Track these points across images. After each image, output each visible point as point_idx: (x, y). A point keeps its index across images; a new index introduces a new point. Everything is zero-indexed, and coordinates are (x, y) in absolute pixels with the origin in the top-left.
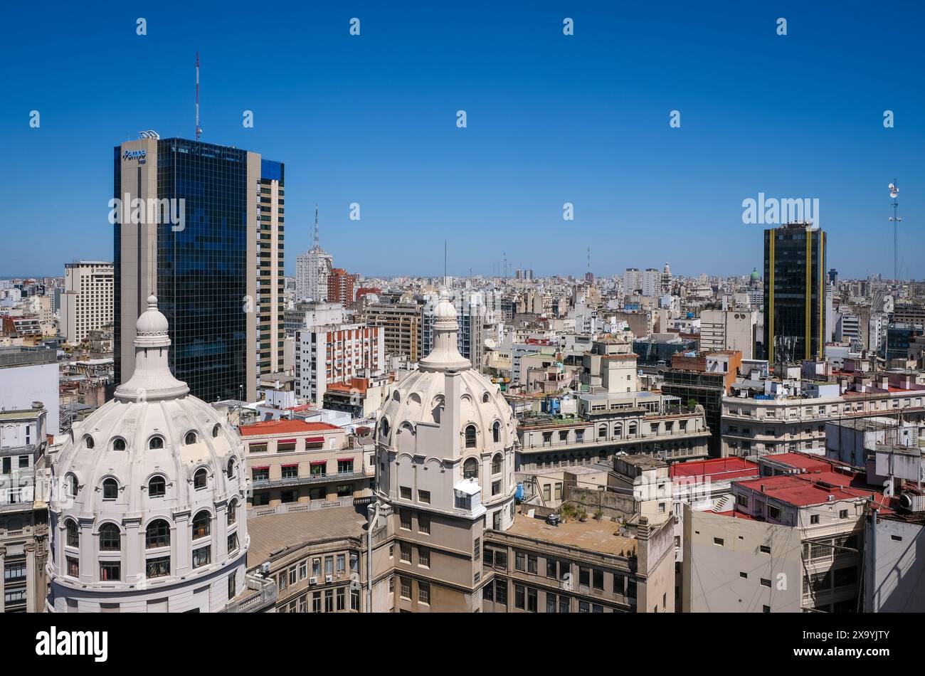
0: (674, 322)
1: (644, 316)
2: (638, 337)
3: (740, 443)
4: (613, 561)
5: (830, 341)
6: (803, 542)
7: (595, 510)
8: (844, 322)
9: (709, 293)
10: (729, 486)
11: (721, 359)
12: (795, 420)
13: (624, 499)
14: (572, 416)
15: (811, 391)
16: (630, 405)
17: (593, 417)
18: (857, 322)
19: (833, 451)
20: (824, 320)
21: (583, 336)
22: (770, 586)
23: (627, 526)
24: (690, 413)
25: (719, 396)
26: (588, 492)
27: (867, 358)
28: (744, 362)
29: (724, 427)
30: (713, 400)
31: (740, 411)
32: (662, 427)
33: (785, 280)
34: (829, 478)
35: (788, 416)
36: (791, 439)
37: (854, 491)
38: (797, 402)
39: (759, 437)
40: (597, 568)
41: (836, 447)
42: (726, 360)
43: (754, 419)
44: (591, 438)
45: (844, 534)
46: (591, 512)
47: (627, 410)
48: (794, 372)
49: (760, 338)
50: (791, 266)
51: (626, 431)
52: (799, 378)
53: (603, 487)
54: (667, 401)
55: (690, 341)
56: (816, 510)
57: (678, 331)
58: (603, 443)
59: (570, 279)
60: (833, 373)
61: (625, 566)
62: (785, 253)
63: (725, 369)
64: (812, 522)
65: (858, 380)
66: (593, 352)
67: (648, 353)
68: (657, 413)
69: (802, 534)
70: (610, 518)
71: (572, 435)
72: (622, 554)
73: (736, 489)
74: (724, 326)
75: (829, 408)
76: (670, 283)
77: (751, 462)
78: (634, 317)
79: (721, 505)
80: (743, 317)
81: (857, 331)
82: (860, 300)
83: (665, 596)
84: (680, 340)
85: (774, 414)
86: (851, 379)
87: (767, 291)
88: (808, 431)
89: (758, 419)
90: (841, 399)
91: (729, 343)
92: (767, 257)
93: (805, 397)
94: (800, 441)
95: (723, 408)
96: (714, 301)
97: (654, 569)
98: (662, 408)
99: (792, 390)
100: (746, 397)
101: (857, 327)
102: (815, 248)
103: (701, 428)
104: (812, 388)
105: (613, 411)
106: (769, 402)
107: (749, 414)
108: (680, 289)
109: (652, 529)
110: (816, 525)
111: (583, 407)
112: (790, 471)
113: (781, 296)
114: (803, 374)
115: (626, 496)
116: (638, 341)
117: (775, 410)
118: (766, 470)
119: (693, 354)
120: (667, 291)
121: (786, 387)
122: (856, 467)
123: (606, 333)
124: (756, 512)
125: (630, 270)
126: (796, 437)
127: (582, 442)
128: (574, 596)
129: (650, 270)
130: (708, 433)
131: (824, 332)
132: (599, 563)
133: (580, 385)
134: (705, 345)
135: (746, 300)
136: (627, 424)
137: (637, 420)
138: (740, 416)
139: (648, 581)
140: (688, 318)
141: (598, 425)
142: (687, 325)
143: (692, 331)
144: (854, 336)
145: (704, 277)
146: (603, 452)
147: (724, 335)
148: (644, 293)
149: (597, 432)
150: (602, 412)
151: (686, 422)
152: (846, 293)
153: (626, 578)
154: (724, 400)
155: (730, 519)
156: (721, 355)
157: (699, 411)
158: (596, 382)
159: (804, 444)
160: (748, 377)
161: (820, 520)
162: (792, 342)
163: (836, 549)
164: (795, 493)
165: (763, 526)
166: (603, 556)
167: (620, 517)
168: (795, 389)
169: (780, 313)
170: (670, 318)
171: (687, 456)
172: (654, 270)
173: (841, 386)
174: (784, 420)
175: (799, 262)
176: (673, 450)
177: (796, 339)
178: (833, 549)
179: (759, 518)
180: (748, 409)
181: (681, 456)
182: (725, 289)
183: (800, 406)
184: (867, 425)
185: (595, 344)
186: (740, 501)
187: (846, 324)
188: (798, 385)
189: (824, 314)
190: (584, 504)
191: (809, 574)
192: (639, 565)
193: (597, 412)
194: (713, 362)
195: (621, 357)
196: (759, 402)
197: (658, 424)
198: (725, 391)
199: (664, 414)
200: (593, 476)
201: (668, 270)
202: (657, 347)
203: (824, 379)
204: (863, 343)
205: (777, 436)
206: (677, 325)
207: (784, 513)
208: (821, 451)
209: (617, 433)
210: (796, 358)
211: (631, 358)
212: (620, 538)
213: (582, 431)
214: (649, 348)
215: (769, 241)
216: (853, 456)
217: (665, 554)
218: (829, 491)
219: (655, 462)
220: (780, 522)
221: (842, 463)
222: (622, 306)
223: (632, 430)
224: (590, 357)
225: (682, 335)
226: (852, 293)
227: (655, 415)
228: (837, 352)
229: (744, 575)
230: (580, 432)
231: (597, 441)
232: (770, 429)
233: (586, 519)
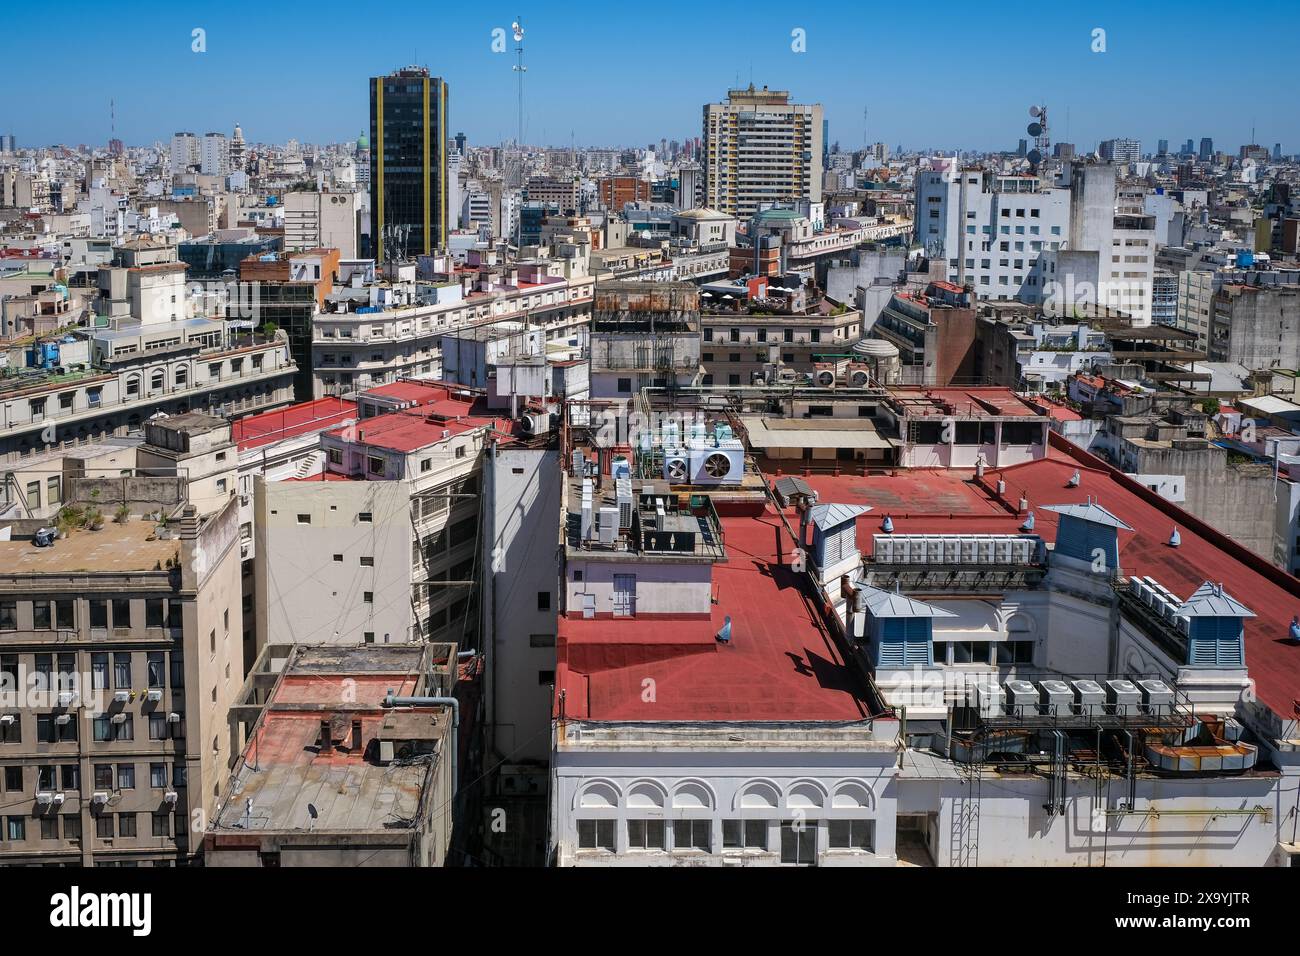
0: (248, 211)
1: (203, 204)
2: (194, 237)
3: (338, 377)
4: (144, 580)
5: (456, 228)
6: (412, 498)
7: (116, 509)
8: (472, 202)
9: (301, 168)
10: (317, 440)
11: (311, 261)
12: (409, 337)
13: (163, 484)
14: (82, 367)
15: (427, 296)
16: (177, 340)
17: (116, 365)
18: (486, 202)
19: (451, 372)
20: (447, 200)
21: (101, 239)
22: (372, 565)
23: (168, 523)
24: (268, 343)
25: (309, 314)
26: (104, 482)
27: (494, 248)
28: (342, 264)
29: (316, 357)
30: (300, 320)
31: (338, 332)
32: (227, 368)
33: (397, 147)
34: (445, 408)
35: (399, 332)
36: (403, 363)
37: (473, 420)
38: (411, 312)
39: (363, 365)
40: (119, 597)
41: (454, 367)
42: (318, 262)
43: (357, 341)
44: (114, 397)
45: (460, 478)
46: (110, 512)
47: (171, 349)
48: (407, 272)
49: (366, 229)
50: (405, 130)
51: (170, 380)
52: (413, 280)
53: (130, 471)
54: (233, 330)
55: (270, 238)
56: (426, 454)
57: (254, 224)
58: (134, 402)
59: (83, 150)
60: (455, 269)
61: (163, 584)
62: (397, 111)
63: (317, 276)
64: (423, 470)
65: (483, 277)
66: (114, 264)
67: (209, 260)
68: (219, 348)
69: (410, 487)
70: (141, 516)
71: (81, 398)
72: (158, 567)
73: (327, 442)
74: (317, 215)
75: (450, 317)
76: (243, 154)
77: (349, 401)
78: (188, 207)
79: (306, 467)
80: (343, 200)
81: (486, 214)
82: (492, 173)
83: (226, 614)
84: (255, 238)
85: (381, 332)
86: (475, 277)
87: (374, 164)
88: (425, 350)
89: (362, 341)
90: (464, 303)
91: (325, 239)
92: (373, 116)
93: (420, 304)
94: (415, 364)
95: (315, 330)
96: (306, 179)
97: (208, 577)
98: (225, 340)
99: (405, 297)
100: (346, 312)
101: (486, 208)
102: (434, 105)
103: (284, 363)
104: (430, 292)
105: (148, 353)
106: (376, 316)
107: (349, 335)
108: (257, 163)
109: (203, 520)
110: (428, 473)
111: (99, 352)
112: (397, 407)
113: (392, 170)
114: (419, 274)
115: (165, 479)
116: (193, 242)
117: (382, 326)
118: (367, 410)
119: (271, 257)
120: (239, 165)
121: (398, 293)
122: (477, 390)
123: (141, 232)
124: (352, 469)
125: (181, 135)
126: (411, 360)
127: (98, 405)
128: (81, 648)
129: (212, 135)
130: (294, 369)
131: (447, 216)
132: (121, 589)
133: (93, 317)
134: (291, 242)
135: (349, 175)
136: (171, 370)
137: (187, 362)
138: (339, 339)
139: (200, 598)
140: (269, 205)
141: (125, 377)
142: (267, 216)
143: (274, 223)
144: (484, 220)
145: (293, 146)
146: (134, 417)
147: (317, 227)
148: (204, 170)
149: (124, 387)
150: (132, 356)
151: (261, 356)
152: (474, 165)
153: (165, 602)
154: (315, 319)
155: (319, 484)
156: (310, 256)
157: (280, 338)
158: (122, 310)
159: (419, 367)
160: (348, 284)
161: (433, 465)
162: (404, 232)
163: (452, 499)
164: (403, 435)
165: (363, 485)
166: (127, 577)
167: (156, 512)
168: (409, 295)
169: (392, 193)
170: (242, 206)
171: (265, 404)
172: (218, 135)
173: (464, 286)
174: (395, 339)
175: (415, 124)
176: (244, 399)
177: (409, 228)
178: (449, 499)
179: (358, 476)
180: (348, 329)
181: (255, 407)
182: (323, 161)
183: (415, 317)
184: (490, 334)
185: (118, 252)
186: (333, 457)
187: (475, 205)
188: (412, 289)
189: (447, 193)
190: (96, 503)
191: (421, 537)
192: (184, 578)
193: (122, 357)
194: (300, 267)
195: (161, 269)
196: (363, 317)
197: (220, 364)
198: (317, 307)
199: (229, 349)
200: (110, 457)
201: (240, 135)
202: (221, 249)
203: (444, 278)
204: (493, 229)
205: (386, 361)
206: (252, 215)
207: (389, 466)
208: (435, 374)
209: (156, 385)
210: (410, 253)
211: (175, 270)
212: (157, 544)
213: (99, 389)
214: (211, 253)
215: (376, 93)
216: (474, 375)
217: (226, 552)
218: (443, 425)
219: (208, 422)
220: (383, 477)
221: (460, 386)
222: (169, 190)
223: (181, 378)
224: (109, 273)
225: (259, 230)
226: (482, 164)
227: (215, 352)
228: (461, 242)
229: (338, 558)
230: (94, 392)
231: (124, 402)
232: (375, 354)
233: (101, 526)
